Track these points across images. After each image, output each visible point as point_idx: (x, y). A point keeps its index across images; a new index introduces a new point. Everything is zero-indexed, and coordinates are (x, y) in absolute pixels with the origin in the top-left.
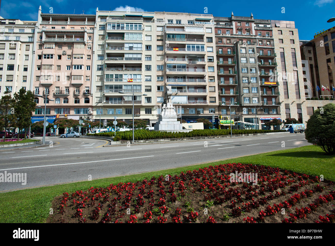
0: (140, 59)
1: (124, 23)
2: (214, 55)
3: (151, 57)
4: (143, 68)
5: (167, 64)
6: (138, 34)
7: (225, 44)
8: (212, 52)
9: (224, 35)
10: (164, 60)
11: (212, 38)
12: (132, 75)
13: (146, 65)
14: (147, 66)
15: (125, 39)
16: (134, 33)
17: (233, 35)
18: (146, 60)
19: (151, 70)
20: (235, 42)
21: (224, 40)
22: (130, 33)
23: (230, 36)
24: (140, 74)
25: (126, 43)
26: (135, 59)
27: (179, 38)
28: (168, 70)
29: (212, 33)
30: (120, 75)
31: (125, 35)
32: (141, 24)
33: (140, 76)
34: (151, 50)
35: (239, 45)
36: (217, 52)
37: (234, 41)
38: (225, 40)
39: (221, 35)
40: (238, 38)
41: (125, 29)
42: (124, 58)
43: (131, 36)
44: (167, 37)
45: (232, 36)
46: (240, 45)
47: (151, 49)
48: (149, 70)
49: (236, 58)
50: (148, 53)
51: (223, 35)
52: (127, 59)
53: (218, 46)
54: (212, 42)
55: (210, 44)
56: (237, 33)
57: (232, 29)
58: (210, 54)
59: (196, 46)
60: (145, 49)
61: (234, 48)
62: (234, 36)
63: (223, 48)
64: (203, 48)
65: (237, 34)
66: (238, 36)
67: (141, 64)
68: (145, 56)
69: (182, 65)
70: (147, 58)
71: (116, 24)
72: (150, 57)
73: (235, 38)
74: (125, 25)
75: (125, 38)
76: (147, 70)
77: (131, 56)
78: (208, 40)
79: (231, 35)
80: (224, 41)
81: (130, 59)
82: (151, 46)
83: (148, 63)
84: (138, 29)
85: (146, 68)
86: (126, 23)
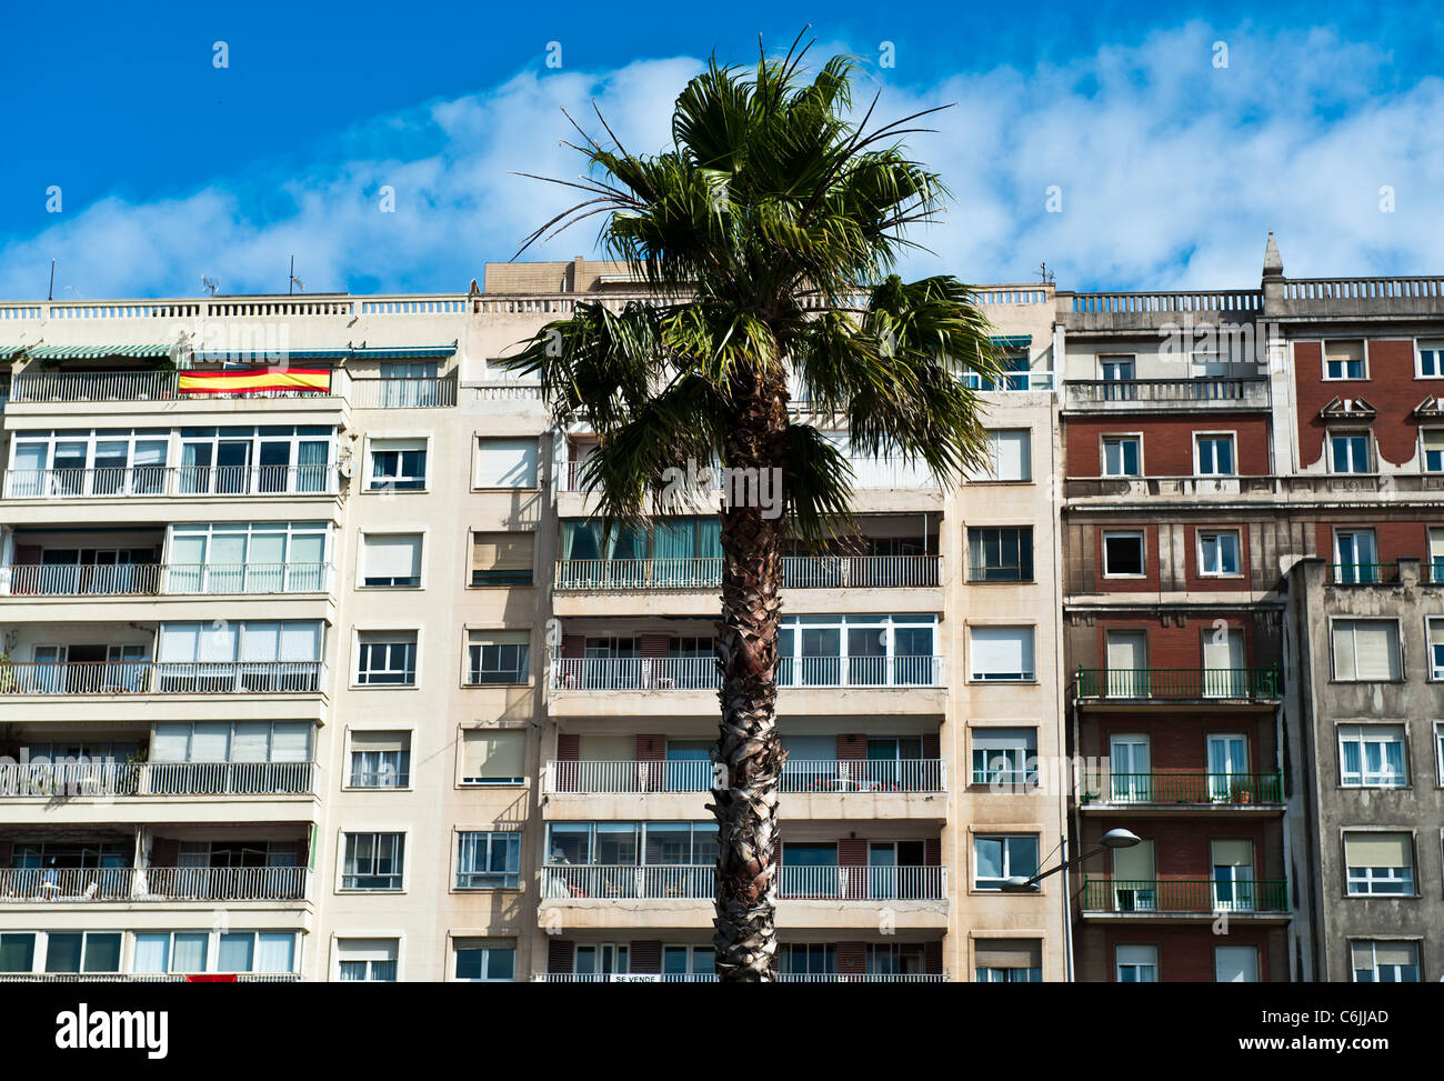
0: (295, 778)
1: (166, 430)
2: (1045, 708)
3: (406, 753)
4: (327, 861)
5: (553, 822)
6: (290, 531)
7: (1174, 587)
8: (1027, 678)
9: (1168, 492)
10: (527, 781)
11: (1026, 532)
12: (214, 940)
13: (350, 836)
14: (365, 838)
15: (167, 583)
16: (257, 524)
17: (1269, 483)
18: (354, 785)
19: (399, 881)
20: (1286, 563)
21: (1171, 547)
22: (217, 524)
23: (1231, 491)
24: (289, 933)
25: (172, 624)
26: (251, 779)
27: (679, 561)
28: (559, 884)
29: (1026, 481)
30: (95, 938)
31: (175, 551)
32: (327, 429)
33: (282, 946)
34: (411, 679)
35: (1315, 596)
36: (1085, 675)
37: (1278, 553)
38: (1179, 537)
39: (1138, 493)
40: (1320, 509)
41: (173, 484)
42: (145, 775)
43: (222, 553)
44: (567, 554)
45: (1257, 495)
46: (1329, 598)
47: (412, 666)
48: (383, 883)
49: (1294, 732)
50: (385, 709)
51: (1154, 487)
52: (172, 780)
53: (1099, 615)
54: (1026, 576)
55: (1006, 603)
56: (1309, 454)
57: (1264, 417)
58: (1005, 708)
59: (844, 628)
60: (356, 672)
61: (1278, 622)
62: (1281, 496)
63: (1152, 627)
64: (917, 645)
65: (1317, 469)
66: (1323, 496)
67: (305, 827)
68: (351, 746)
69: (693, 828)
70: (373, 756)
71: (92, 440)
72: (396, 746)
73: (1288, 513)
74: (176, 443)
75: (165, 576)
76: (362, 883)
77: (208, 749)
78: (992, 557)
79: (1245, 485)
80: (1164, 553)
81: (207, 779)
82: (414, 645)
83: (377, 814)
84: (292, 487)
85: (349, 858)
86: (186, 431)
